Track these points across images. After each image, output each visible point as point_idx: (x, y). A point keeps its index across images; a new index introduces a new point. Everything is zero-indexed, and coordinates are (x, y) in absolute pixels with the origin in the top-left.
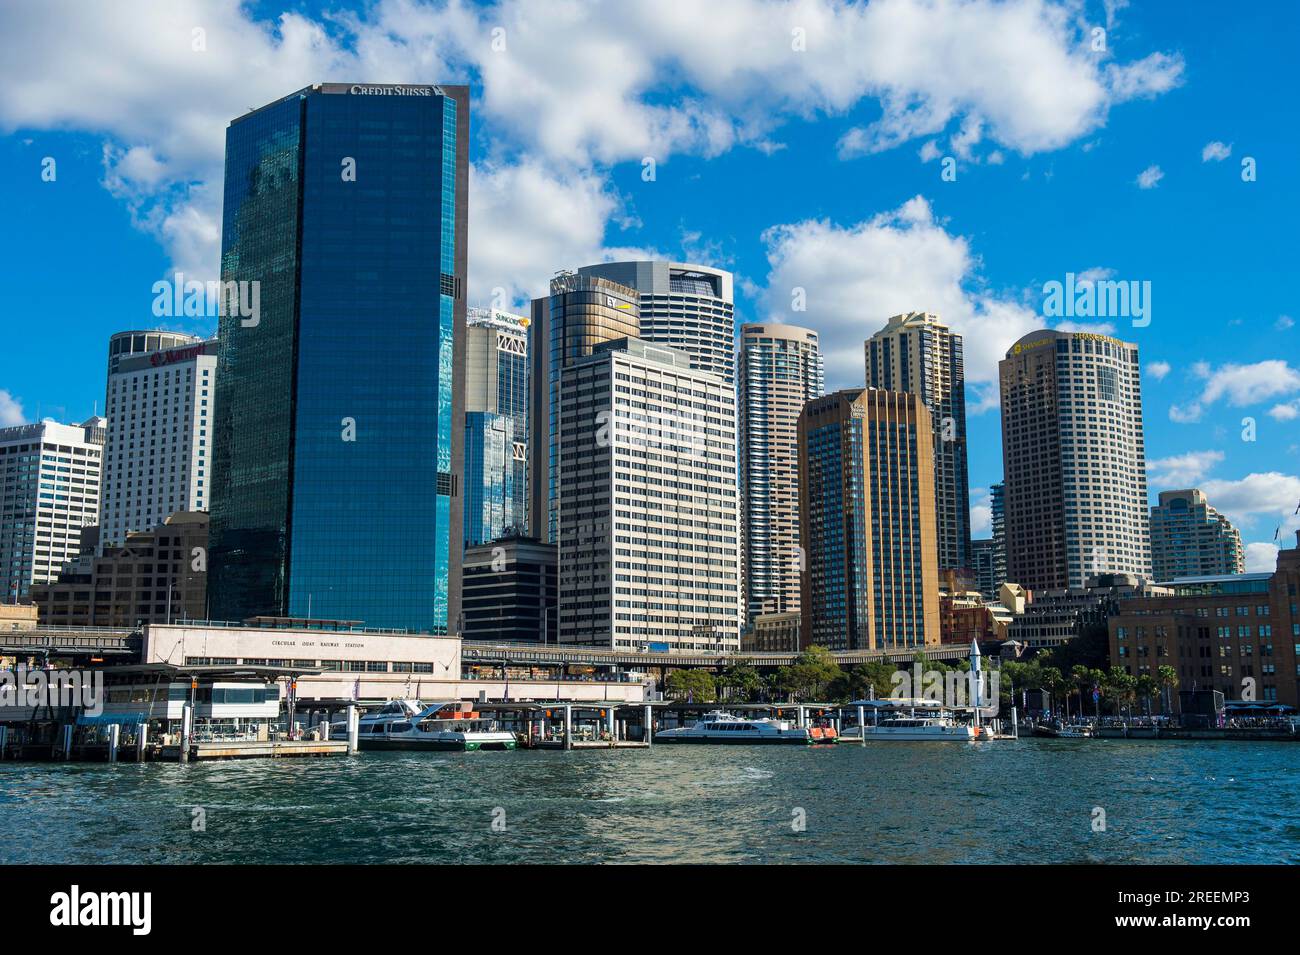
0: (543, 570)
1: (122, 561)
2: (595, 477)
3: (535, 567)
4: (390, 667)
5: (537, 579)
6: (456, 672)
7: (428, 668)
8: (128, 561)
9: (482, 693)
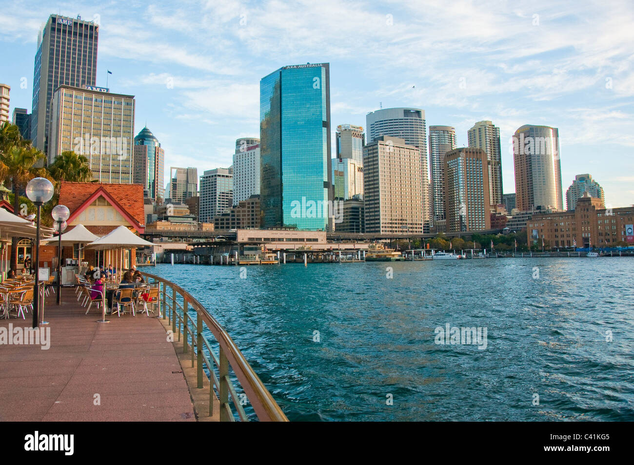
0: (360, 209)
1: (238, 209)
2: (374, 180)
3: (357, 208)
4: (305, 240)
5: (358, 212)
6: (325, 241)
7: (316, 240)
8: (239, 209)
9: (331, 247)
